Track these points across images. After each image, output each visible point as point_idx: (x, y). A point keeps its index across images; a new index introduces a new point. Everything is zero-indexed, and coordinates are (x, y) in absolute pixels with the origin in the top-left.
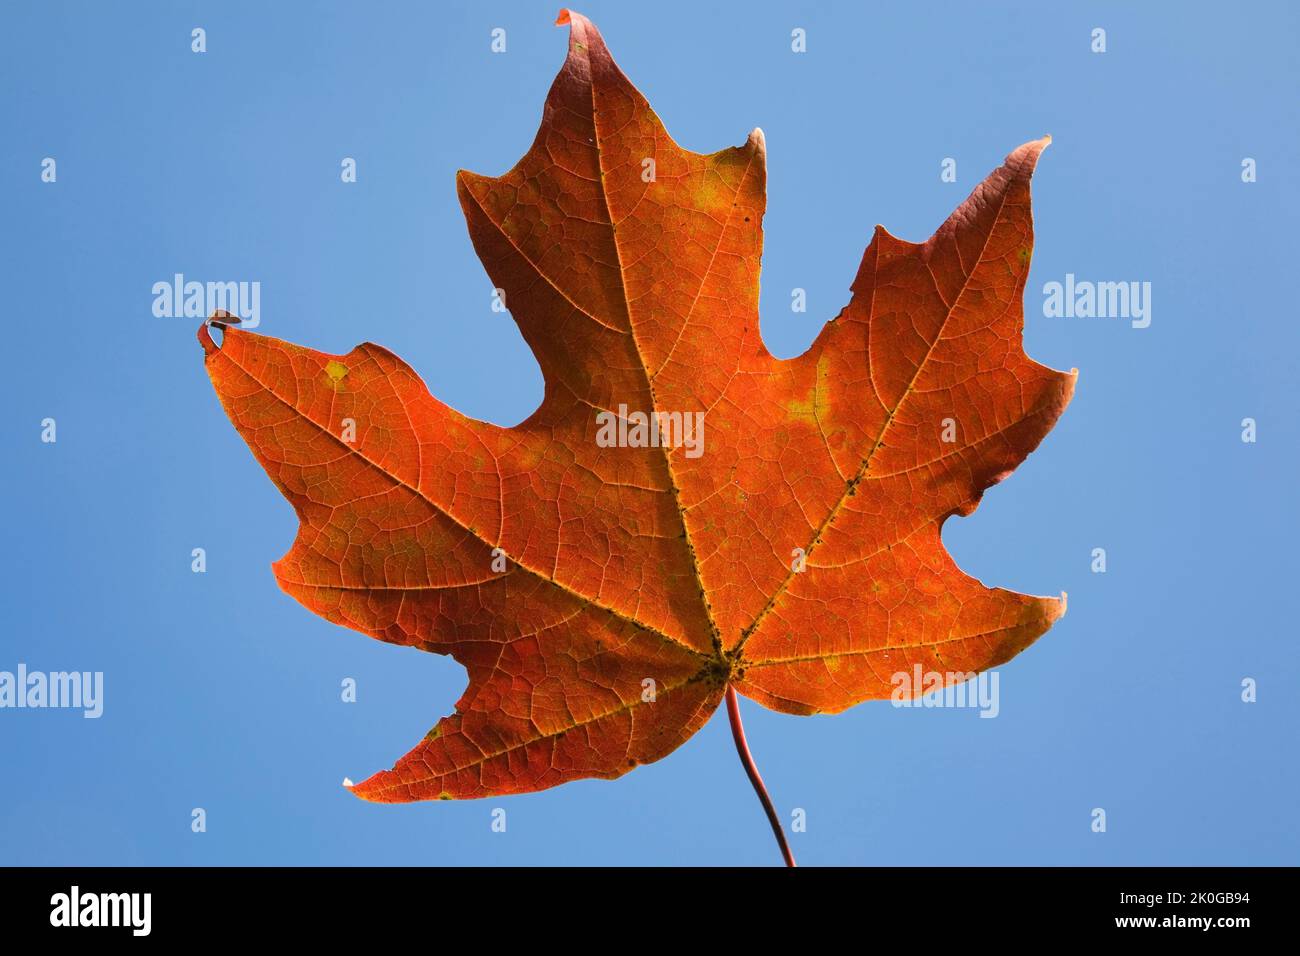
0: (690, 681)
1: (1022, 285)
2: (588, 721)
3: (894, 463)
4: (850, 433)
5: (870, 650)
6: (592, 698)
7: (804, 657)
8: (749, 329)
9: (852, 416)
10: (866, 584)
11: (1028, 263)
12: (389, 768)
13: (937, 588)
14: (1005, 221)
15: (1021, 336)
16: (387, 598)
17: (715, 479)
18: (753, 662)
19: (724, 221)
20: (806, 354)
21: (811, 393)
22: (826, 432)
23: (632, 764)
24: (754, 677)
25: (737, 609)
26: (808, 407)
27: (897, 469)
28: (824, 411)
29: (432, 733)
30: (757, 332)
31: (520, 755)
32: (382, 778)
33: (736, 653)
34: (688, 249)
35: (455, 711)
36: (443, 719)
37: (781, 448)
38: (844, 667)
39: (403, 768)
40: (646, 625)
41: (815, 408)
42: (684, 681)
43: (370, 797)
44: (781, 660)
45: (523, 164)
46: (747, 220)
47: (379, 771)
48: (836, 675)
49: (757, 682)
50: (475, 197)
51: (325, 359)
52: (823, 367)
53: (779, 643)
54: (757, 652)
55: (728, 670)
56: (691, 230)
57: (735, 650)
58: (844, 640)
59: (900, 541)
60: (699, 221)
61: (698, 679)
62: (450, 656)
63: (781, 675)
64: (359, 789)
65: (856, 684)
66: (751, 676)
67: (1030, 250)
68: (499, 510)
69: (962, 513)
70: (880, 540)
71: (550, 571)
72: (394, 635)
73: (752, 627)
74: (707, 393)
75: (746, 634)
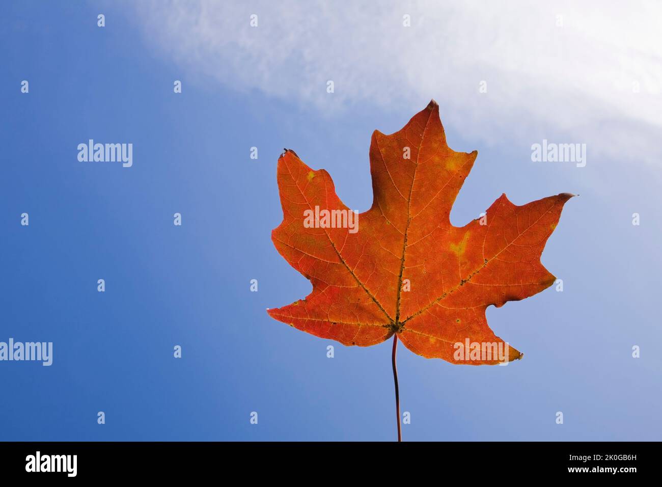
0: (383, 326)
1: (548, 237)
2: (345, 323)
3: (480, 280)
4: (469, 263)
5: (447, 341)
6: (349, 316)
7: (424, 334)
8: (447, 214)
9: (472, 257)
10: (454, 318)
11: (553, 230)
12: (279, 307)
13: (478, 328)
14: (550, 212)
15: (541, 254)
16: (298, 254)
17: (418, 262)
18: (407, 329)
19: (453, 175)
20: (462, 228)
21: (460, 243)
22: (460, 260)
23: (354, 344)
24: (405, 334)
25: (408, 309)
26: (458, 248)
27: (480, 283)
28: (463, 252)
29: (295, 303)
30: (449, 214)
31: (319, 324)
32: (276, 310)
33: (403, 324)
34: (438, 180)
35: (305, 299)
36: (301, 300)
37: (443, 259)
38: (436, 343)
39: (283, 310)
40: (377, 301)
41: (459, 249)
42: (382, 325)
43: (271, 315)
44: (416, 332)
45: (396, 134)
46: (461, 177)
47: (276, 307)
48: (432, 345)
49: (405, 336)
50: (377, 138)
51: (310, 170)
52: (467, 235)
53: (416, 326)
54: (409, 326)
55: (398, 328)
56: (441, 174)
57: (403, 323)
58: (439, 334)
59: (471, 308)
60: (445, 172)
61: (386, 327)
62: (309, 280)
63: (413, 337)
64: (269, 311)
65: (437, 351)
66: (404, 333)
67: (555, 226)
68: (344, 241)
69: (496, 306)
70: (465, 305)
71: (353, 268)
72: (295, 266)
73: (411, 317)
74: (426, 231)
75: (408, 319)
